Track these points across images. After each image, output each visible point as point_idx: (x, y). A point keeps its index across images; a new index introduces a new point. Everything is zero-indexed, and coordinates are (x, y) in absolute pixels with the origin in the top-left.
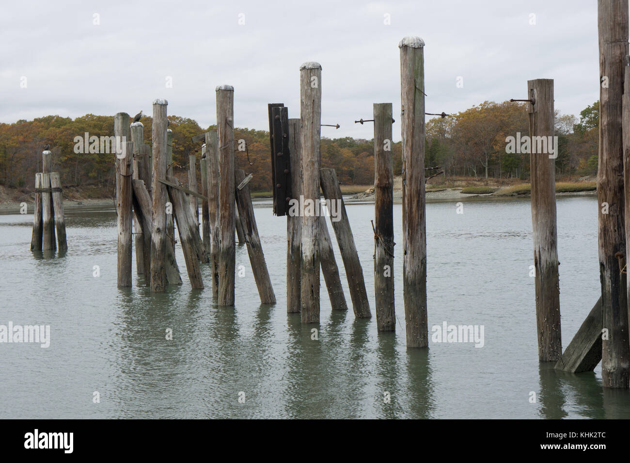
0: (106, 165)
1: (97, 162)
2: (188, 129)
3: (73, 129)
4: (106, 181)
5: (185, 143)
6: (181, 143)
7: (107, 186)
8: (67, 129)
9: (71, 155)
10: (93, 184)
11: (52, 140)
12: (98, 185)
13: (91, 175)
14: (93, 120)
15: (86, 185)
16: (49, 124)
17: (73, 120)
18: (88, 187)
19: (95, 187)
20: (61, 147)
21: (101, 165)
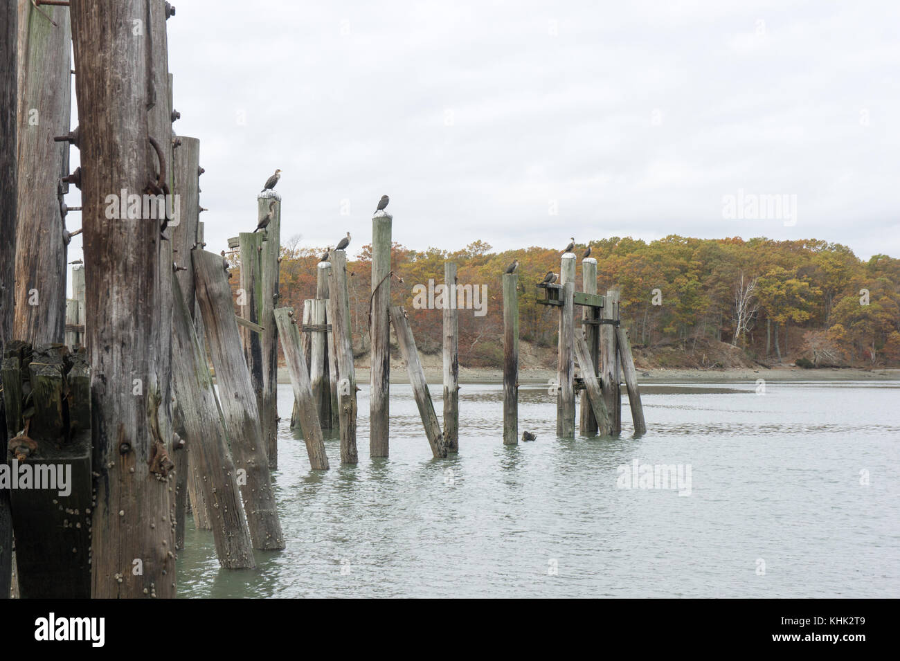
0: (693, 315)
1: (678, 311)
2: (831, 260)
3: (643, 257)
4: (692, 340)
5: (825, 283)
6: (819, 282)
7: (691, 348)
8: (635, 258)
9: (638, 298)
10: (670, 345)
11: (610, 275)
12: (677, 346)
13: (666, 330)
14: (678, 245)
15: (659, 346)
16: (610, 250)
17: (648, 243)
18: (663, 349)
19: (674, 350)
20: (622, 286)
21: (683, 314)
